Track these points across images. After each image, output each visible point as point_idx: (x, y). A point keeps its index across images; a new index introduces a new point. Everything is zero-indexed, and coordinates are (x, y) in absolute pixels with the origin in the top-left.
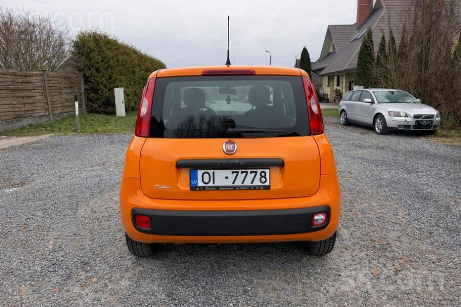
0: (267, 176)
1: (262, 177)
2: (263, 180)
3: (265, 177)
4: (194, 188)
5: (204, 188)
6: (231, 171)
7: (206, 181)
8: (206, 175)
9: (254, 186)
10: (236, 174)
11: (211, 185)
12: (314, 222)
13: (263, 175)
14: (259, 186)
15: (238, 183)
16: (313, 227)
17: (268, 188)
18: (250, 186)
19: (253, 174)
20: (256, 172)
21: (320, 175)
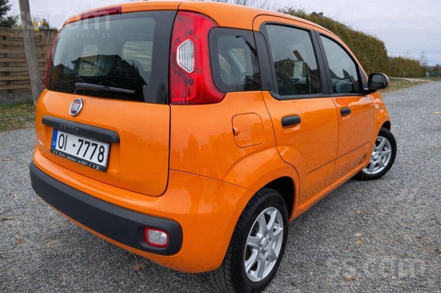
0: (105, 154)
1: (100, 153)
2: (101, 158)
3: (102, 153)
4: (53, 150)
5: (58, 153)
6: (78, 138)
7: (61, 146)
8: (62, 137)
9: (93, 164)
10: (81, 143)
11: (62, 150)
12: (147, 238)
13: (102, 150)
14: (96, 165)
15: (80, 156)
16: (145, 245)
17: (104, 170)
18: (89, 163)
19: (94, 147)
20: (96, 145)
21: (169, 169)
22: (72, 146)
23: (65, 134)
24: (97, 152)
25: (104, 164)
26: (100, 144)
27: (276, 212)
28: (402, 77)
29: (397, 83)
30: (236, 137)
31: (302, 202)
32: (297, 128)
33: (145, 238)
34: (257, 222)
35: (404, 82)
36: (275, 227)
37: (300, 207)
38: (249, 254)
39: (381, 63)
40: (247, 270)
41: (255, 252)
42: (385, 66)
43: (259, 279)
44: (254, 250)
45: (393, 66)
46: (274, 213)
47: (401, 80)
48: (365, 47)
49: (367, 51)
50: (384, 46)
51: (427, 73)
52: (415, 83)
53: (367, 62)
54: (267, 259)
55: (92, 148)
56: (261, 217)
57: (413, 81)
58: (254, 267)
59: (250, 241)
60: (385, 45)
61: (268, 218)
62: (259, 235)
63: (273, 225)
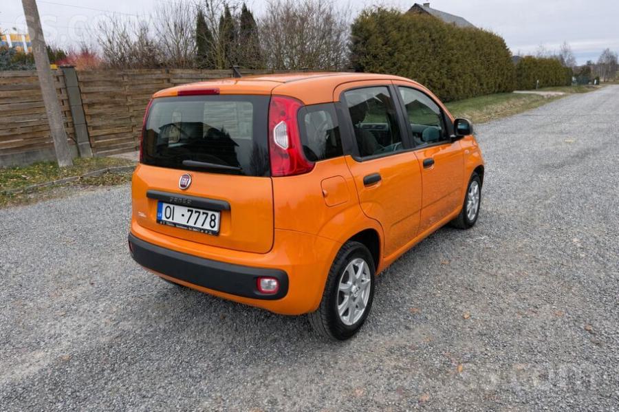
0: (217, 221)
1: (212, 220)
2: (213, 224)
3: (214, 220)
4: (159, 221)
5: (165, 223)
6: (187, 208)
7: (168, 216)
8: (168, 209)
9: (204, 230)
10: (190, 213)
11: (170, 220)
12: (260, 288)
13: (213, 218)
14: (209, 231)
15: (191, 224)
16: (258, 293)
17: (216, 234)
18: (201, 229)
19: (205, 215)
20: (207, 214)
21: (274, 228)
22: (180, 215)
23: (172, 206)
24: (209, 219)
25: (216, 229)
26: (210, 213)
27: (363, 263)
28: (534, 88)
29: (524, 101)
30: (326, 199)
31: (388, 254)
32: (378, 185)
33: (258, 287)
34: (347, 271)
35: (535, 98)
36: (364, 279)
37: (386, 258)
38: (342, 299)
39: (502, 70)
40: (341, 314)
41: (347, 297)
42: (509, 74)
43: (351, 324)
44: (345, 296)
45: (520, 72)
46: (362, 265)
47: (530, 95)
48: (477, 49)
49: (481, 56)
50: (505, 44)
51: (574, 79)
52: (549, 99)
53: (482, 71)
54: (357, 307)
55: (202, 217)
56: (350, 267)
57: (547, 96)
58: (346, 313)
59: (342, 287)
60: (505, 42)
61: (356, 269)
62: (350, 283)
63: (361, 276)
